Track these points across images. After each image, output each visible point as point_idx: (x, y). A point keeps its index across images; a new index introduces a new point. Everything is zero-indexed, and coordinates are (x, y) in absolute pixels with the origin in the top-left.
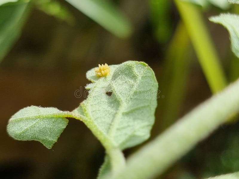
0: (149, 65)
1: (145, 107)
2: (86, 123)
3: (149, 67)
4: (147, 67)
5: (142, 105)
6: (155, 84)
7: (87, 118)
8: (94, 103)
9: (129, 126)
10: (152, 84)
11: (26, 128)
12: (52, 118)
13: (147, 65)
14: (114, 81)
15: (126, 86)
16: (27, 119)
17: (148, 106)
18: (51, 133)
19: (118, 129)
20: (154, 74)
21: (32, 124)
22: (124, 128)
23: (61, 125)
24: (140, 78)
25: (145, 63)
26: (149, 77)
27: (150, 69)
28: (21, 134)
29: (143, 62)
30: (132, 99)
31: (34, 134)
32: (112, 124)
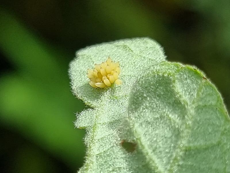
0: (208, 76)
3: (208, 80)
4: (204, 81)
13: (203, 74)
14: (136, 114)
15: (163, 131)
24: (191, 111)
25: (198, 71)
26: (212, 109)
27: (211, 86)
29: (193, 67)
30: (182, 167)
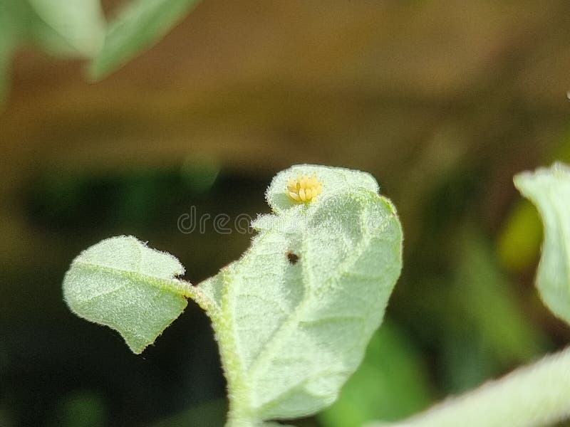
1: (352, 319)
2: (215, 326)
3: (396, 217)
5: (348, 314)
6: (394, 266)
7: (222, 314)
8: (254, 275)
9: (301, 360)
10: (387, 266)
11: (97, 294)
12: (154, 287)
13: (394, 209)
14: (313, 230)
15: (332, 252)
16: (106, 274)
17: (361, 320)
18: (145, 321)
19: (275, 362)
20: (402, 239)
21: (111, 289)
22: (288, 362)
23: (167, 311)
26: (388, 245)
27: (397, 224)
28: (84, 306)
30: (332, 289)
31: (110, 313)
32: (268, 346)
